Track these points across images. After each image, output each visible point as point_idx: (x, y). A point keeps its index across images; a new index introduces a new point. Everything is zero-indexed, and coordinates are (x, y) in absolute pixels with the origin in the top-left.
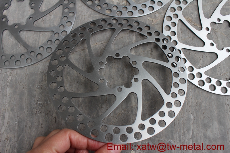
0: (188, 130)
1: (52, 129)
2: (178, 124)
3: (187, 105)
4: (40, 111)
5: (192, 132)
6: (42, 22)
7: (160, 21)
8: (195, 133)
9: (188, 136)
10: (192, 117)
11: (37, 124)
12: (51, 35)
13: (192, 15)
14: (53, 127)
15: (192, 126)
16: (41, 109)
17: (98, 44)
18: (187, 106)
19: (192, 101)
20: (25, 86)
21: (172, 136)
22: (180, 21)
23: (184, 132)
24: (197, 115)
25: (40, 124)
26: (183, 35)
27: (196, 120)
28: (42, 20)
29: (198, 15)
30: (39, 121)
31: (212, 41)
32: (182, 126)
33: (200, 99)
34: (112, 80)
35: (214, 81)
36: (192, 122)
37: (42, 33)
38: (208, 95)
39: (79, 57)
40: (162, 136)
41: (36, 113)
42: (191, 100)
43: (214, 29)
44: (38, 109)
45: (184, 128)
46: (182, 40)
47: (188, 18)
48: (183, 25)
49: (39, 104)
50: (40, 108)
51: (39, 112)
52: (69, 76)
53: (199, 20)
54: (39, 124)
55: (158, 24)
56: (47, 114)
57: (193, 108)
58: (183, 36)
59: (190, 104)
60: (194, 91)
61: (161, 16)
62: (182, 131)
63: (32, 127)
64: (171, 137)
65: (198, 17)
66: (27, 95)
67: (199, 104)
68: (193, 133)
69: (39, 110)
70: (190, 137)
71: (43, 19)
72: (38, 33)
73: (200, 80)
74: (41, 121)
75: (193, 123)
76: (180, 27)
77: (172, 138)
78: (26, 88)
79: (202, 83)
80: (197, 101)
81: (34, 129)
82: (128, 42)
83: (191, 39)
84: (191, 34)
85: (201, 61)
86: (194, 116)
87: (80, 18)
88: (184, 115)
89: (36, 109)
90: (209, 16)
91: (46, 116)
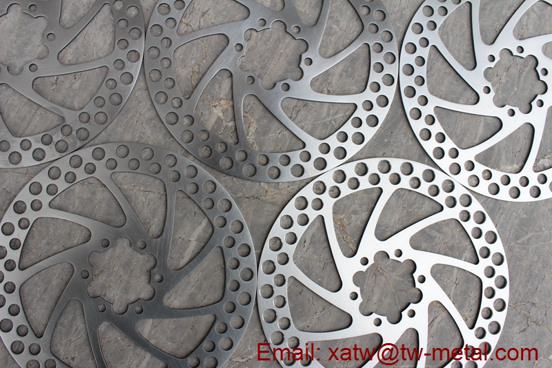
6: (53, 85)
7: (280, 199)
12: (58, 123)
13: (353, 215)
17: (138, 188)
26: (311, 249)
28: (54, 82)
29: (365, 222)
31: (357, 290)
34: (129, 272)
39: (89, 196)
43: (379, 267)
46: (302, 259)
47: (340, 220)
53: (360, 233)
55: (274, 204)
58: (309, 251)
65: (363, 225)
71: (57, 79)
76: (314, 230)
82: (195, 213)
87: (130, 115)
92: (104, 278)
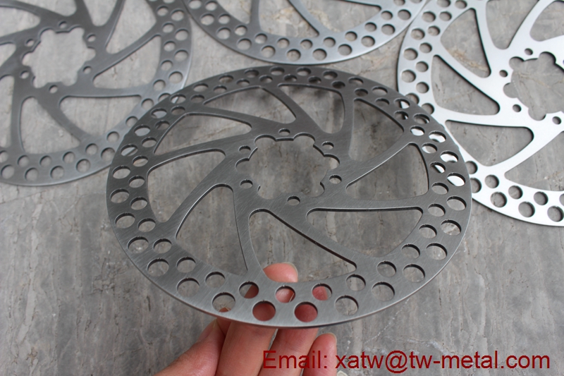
0: (475, 315)
1: (141, 326)
2: (448, 300)
3: (469, 254)
4: (112, 284)
5: (486, 320)
8: (492, 321)
9: (475, 330)
10: (482, 282)
11: (104, 316)
14: (143, 321)
15: (483, 305)
16: (113, 279)
18: (467, 256)
19: (480, 245)
20: (76, 225)
21: (437, 330)
22: (437, 59)
23: (465, 321)
24: (493, 277)
25: (113, 316)
27: (492, 290)
30: (109, 309)
32: (460, 305)
33: (500, 239)
35: (529, 194)
36: (483, 295)
37: (114, 102)
38: (518, 227)
40: (411, 332)
41: (101, 288)
42: (476, 243)
44: (106, 280)
45: (464, 311)
48: (446, 68)
49: (109, 267)
50: (111, 276)
51: (110, 287)
52: (179, 197)
54: (109, 317)
56: (128, 291)
57: (483, 260)
59: (475, 252)
60: (483, 221)
61: (391, 49)
62: (460, 319)
63: (93, 324)
64: (433, 333)
66: (79, 246)
67: (496, 251)
68: (488, 321)
69: (108, 282)
70: (482, 332)
72: (105, 101)
73: (496, 193)
74: (115, 309)
75: (486, 296)
77: (438, 336)
78: (78, 231)
79: (499, 199)
80: (491, 244)
81: (98, 329)
83: (467, 98)
84: (466, 86)
85: (495, 147)
86: (486, 279)
88: (461, 279)
89: (103, 281)
90: (504, 44)
91: (127, 296)
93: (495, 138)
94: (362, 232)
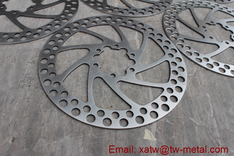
0: (208, 108)
1: (42, 103)
2: (195, 102)
3: (201, 84)
4: (29, 84)
5: (213, 111)
8: (216, 111)
9: (209, 114)
10: (208, 96)
11: (22, 98)
12: (51, 21)
13: (187, 18)
14: (43, 101)
15: (211, 104)
16: (30, 82)
17: (100, 30)
18: (200, 85)
19: (205, 81)
20: (15, 60)
21: (191, 113)
23: (204, 111)
24: (213, 94)
25: (27, 98)
26: (183, 30)
27: (213, 99)
28: (43, 11)
30: (25, 95)
32: (201, 104)
33: (213, 80)
34: (117, 59)
35: (222, 65)
36: (210, 101)
37: (41, 19)
38: (220, 76)
39: (80, 39)
40: (180, 113)
41: (23, 86)
42: (203, 81)
44: (26, 82)
45: (202, 106)
49: (29, 77)
50: (29, 81)
51: (27, 86)
52: (68, 53)
54: (24, 98)
55: (158, 21)
56: (37, 88)
57: (207, 87)
59: (203, 84)
60: (205, 73)
61: (159, 16)
62: (202, 109)
63: (15, 101)
64: (190, 115)
66: (14, 68)
67: (212, 84)
68: (214, 111)
69: (27, 84)
70: (212, 115)
72: (38, 19)
73: (208, 64)
74: (28, 95)
75: (211, 101)
77: (192, 116)
78: (15, 62)
79: (210, 66)
80: (209, 82)
81: (17, 104)
82: (131, 31)
83: (191, 33)
85: (205, 49)
86: (210, 95)
87: (82, 12)
88: (199, 94)
89: (24, 83)
91: (36, 90)
92: (106, 65)
93: (204, 46)
94: (153, 72)
